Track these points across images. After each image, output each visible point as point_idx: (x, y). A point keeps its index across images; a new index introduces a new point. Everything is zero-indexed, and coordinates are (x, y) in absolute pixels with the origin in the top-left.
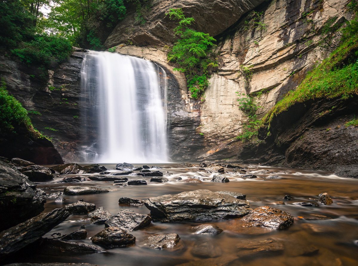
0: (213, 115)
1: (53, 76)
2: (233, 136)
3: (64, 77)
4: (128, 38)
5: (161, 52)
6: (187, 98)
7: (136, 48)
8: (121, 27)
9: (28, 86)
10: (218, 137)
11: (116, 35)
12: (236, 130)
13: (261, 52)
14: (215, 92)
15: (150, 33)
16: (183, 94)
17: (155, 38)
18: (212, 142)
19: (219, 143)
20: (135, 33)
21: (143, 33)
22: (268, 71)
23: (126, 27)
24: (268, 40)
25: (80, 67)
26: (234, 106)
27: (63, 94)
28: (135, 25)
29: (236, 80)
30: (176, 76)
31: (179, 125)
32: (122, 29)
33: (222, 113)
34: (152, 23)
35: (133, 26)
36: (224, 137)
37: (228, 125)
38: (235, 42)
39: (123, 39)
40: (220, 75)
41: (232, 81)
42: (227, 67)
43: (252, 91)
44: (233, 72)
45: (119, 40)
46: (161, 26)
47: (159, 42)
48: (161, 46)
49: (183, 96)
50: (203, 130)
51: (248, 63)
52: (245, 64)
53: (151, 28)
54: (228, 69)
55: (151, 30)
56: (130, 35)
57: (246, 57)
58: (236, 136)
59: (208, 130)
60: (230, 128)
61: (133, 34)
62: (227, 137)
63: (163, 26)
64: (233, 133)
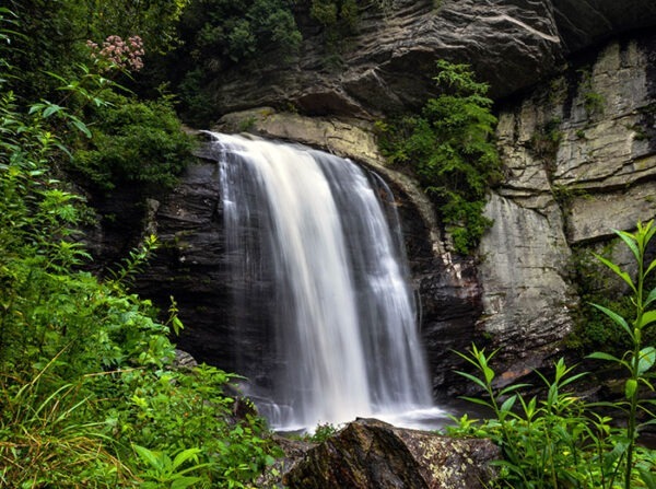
0: (507, 292)
1: (156, 214)
2: (552, 339)
3: (182, 214)
4: (286, 96)
5: (361, 132)
6: (443, 251)
7: (301, 121)
8: (266, 69)
9: (96, 242)
10: (522, 341)
11: (247, 83)
12: (561, 326)
13: (595, 154)
14: (502, 239)
15: (345, 90)
16: (433, 242)
17: (351, 101)
18: (509, 352)
19: (524, 354)
20: (305, 87)
21: (327, 90)
22: (609, 197)
23: (277, 70)
24: (609, 131)
25: (216, 188)
26: (547, 270)
27: (183, 259)
28: (305, 69)
29: (542, 211)
30: (413, 197)
31: (439, 318)
32: (268, 72)
33: (524, 287)
34: (352, 69)
35: (299, 70)
36: (534, 340)
37: (541, 314)
38: (522, 120)
39: (269, 98)
40: (506, 197)
41: (532, 212)
42: (522, 179)
43: (578, 237)
44: (535, 192)
45: (256, 98)
46: (374, 79)
47: (357, 110)
48: (359, 118)
49: (435, 248)
50: (489, 327)
51: (567, 176)
52: (558, 178)
53: (348, 80)
54: (525, 185)
55: (346, 84)
56: (290, 89)
57: (558, 160)
58: (559, 339)
59: (501, 327)
60: (546, 323)
61: (301, 90)
62: (541, 340)
63: (379, 79)
64: (553, 332)
